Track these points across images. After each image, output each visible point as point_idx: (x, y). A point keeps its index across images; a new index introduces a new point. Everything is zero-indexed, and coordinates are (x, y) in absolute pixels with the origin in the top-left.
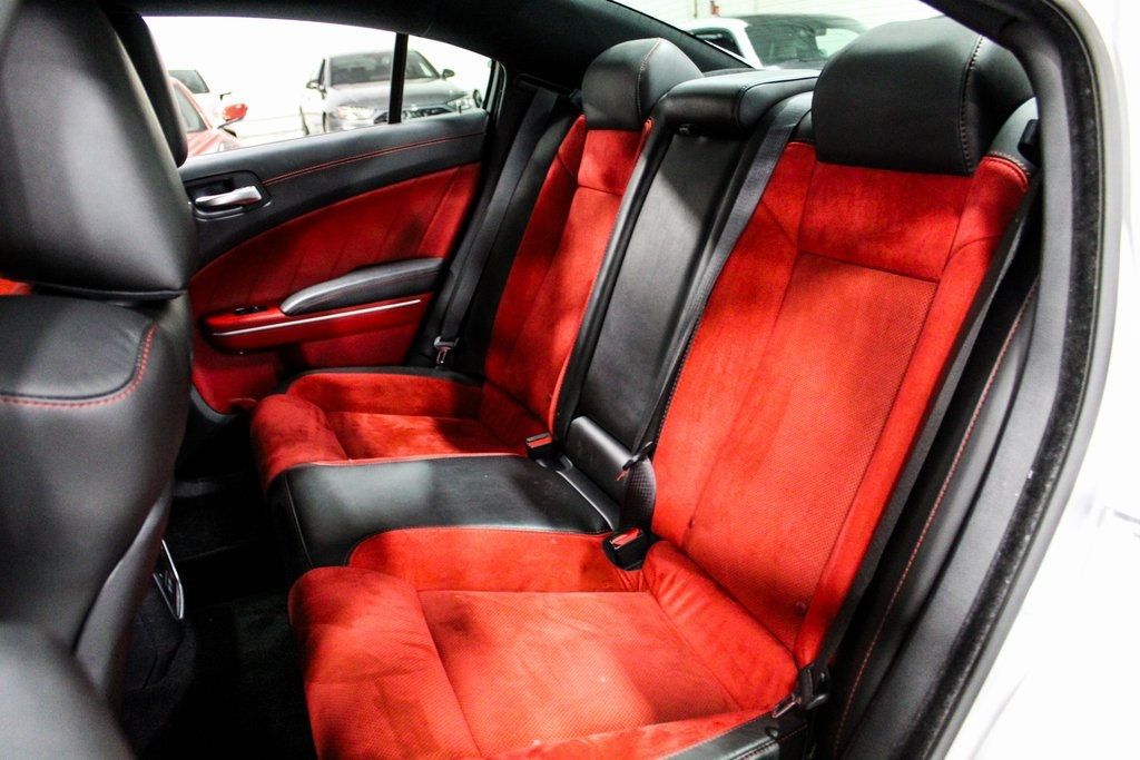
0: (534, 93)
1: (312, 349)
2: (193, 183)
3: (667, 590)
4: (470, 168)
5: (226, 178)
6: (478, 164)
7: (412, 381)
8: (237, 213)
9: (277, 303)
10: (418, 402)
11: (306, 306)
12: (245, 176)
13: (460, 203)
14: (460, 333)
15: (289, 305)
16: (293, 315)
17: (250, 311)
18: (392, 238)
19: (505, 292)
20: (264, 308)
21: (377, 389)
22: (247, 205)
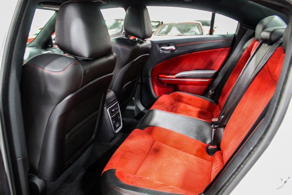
0: (247, 30)
1: (181, 87)
2: (160, 44)
3: (214, 164)
4: (227, 48)
5: (168, 43)
6: (230, 48)
7: (200, 99)
8: (169, 52)
9: (175, 74)
10: (199, 105)
11: (180, 76)
12: (172, 44)
13: (224, 57)
14: (215, 90)
15: (177, 75)
16: (177, 78)
17: (168, 75)
18: (205, 63)
19: (227, 82)
20: (172, 75)
21: (190, 99)
22: (172, 50)
